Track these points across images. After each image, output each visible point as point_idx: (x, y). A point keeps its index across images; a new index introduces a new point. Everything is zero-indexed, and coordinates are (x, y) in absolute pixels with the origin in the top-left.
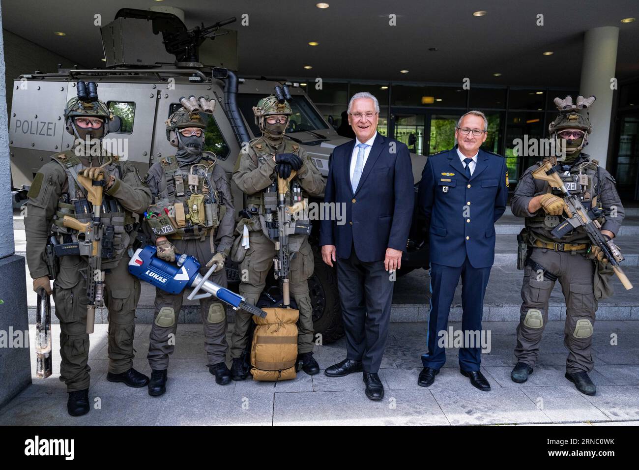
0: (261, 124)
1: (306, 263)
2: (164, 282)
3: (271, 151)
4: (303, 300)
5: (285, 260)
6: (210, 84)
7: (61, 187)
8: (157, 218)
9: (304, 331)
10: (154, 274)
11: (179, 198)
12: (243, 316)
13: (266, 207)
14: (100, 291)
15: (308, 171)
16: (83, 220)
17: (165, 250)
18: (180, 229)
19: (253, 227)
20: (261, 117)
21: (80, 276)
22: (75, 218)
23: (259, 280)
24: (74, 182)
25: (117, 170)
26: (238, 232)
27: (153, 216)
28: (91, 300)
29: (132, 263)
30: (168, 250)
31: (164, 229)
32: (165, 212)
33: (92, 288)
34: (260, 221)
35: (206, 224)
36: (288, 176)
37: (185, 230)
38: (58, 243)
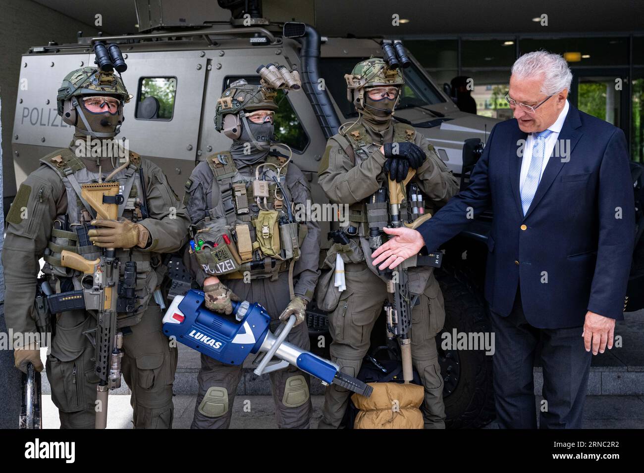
0: (358, 100)
1: (433, 311)
2: (218, 347)
3: (373, 140)
4: (429, 369)
5: (403, 309)
6: (280, 46)
7: (56, 204)
8: (211, 250)
9: (431, 418)
10: (202, 335)
11: (241, 217)
12: (337, 396)
13: (371, 225)
14: (116, 364)
15: (433, 168)
16: (89, 255)
17: (216, 299)
18: (244, 266)
19: (351, 257)
20: (359, 90)
21: (86, 341)
22: (78, 253)
23: (360, 338)
24: (75, 198)
25: (137, 175)
26: (327, 265)
27: (204, 248)
28: (103, 377)
29: (168, 318)
30: (222, 299)
31: (221, 266)
32: (223, 240)
33: (103, 359)
34: (361, 248)
35: (283, 254)
36: (404, 178)
37: (251, 266)
38: (53, 291)
